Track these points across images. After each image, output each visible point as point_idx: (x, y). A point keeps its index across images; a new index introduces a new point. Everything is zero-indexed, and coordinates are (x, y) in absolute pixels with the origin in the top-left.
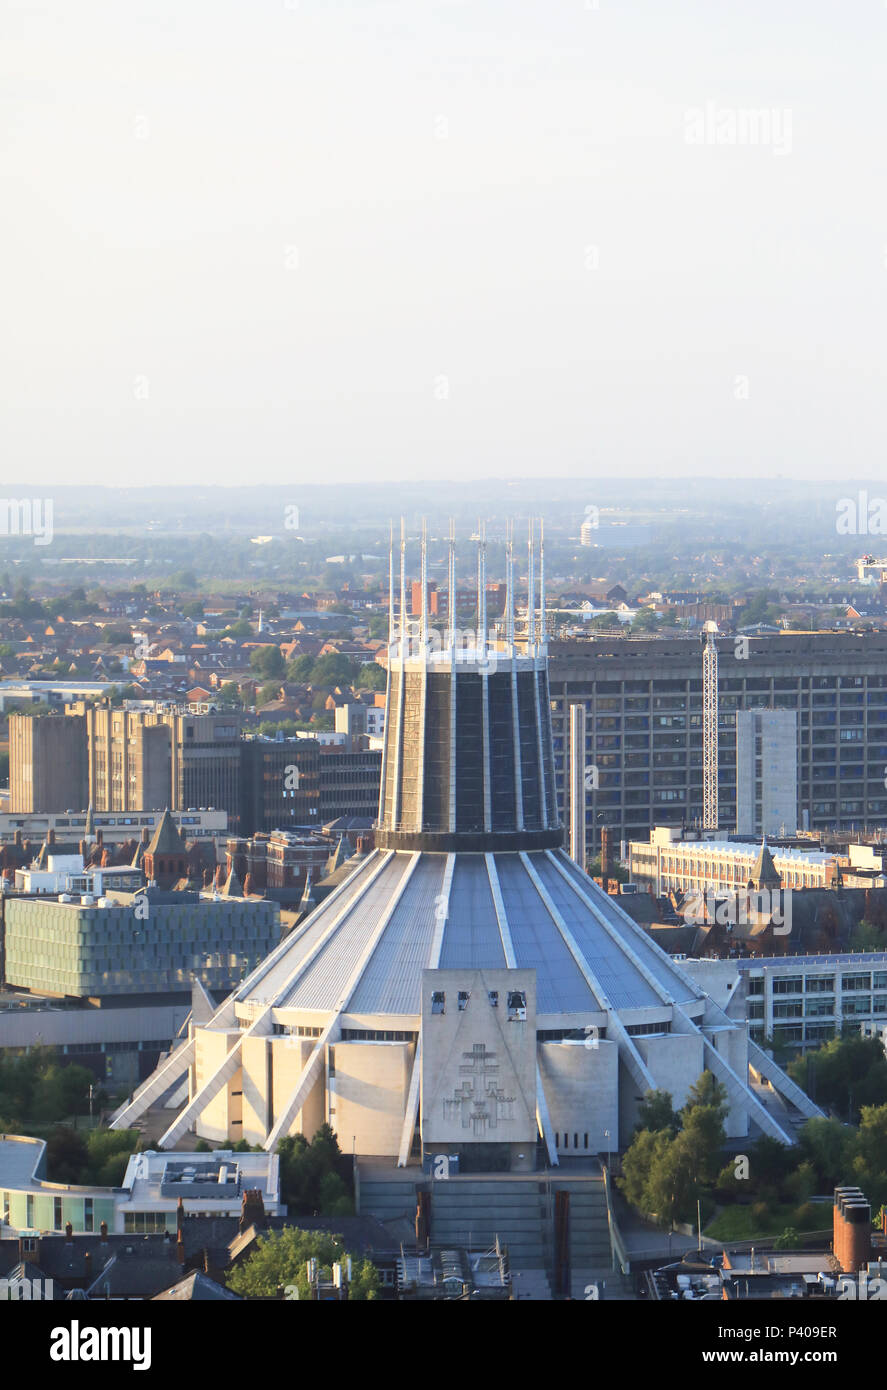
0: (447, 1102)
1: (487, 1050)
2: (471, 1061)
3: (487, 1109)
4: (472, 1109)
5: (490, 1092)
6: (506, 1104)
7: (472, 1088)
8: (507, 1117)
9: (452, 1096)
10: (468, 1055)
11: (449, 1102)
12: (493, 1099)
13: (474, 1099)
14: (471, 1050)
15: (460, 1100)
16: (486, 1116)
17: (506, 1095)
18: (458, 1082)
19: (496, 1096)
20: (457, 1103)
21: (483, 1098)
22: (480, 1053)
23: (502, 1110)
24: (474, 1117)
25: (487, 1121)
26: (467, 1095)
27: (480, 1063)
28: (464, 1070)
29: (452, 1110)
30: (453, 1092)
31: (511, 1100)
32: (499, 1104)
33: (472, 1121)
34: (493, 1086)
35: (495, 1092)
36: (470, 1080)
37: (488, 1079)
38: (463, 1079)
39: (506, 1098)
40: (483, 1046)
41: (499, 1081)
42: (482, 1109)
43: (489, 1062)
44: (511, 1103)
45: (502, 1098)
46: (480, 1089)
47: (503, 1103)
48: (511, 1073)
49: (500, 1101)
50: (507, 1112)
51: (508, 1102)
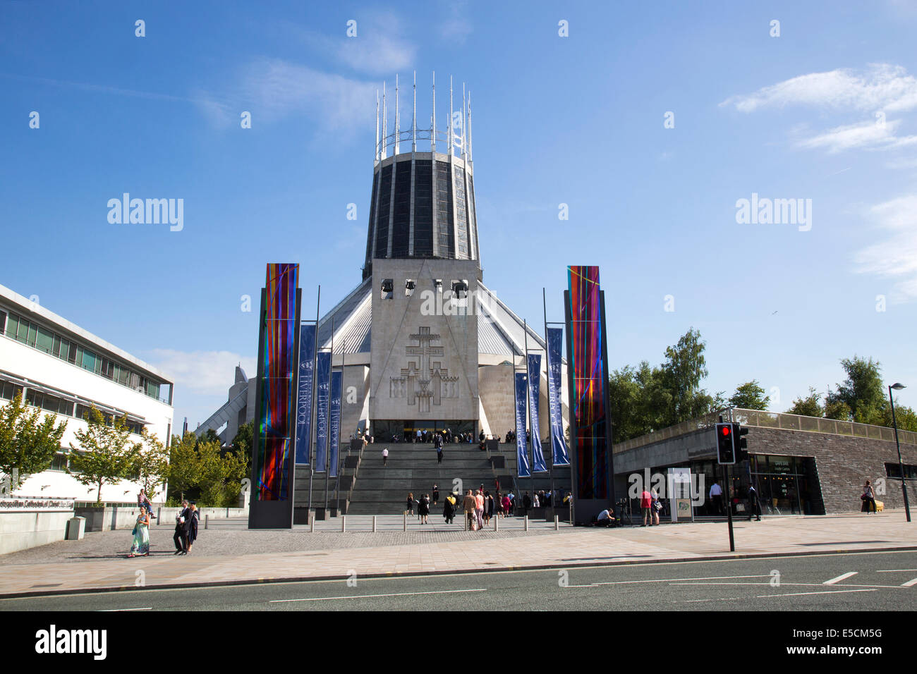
0: (393, 380)
1: (433, 332)
2: (417, 343)
3: (430, 387)
4: (417, 388)
5: (435, 371)
6: (449, 383)
7: (417, 367)
8: (449, 394)
9: (399, 375)
10: (413, 337)
11: (395, 381)
12: (437, 379)
13: (419, 378)
14: (416, 332)
15: (406, 379)
17: (450, 374)
18: (404, 361)
19: (439, 375)
20: (403, 381)
21: (427, 378)
22: (425, 335)
23: (446, 388)
24: (419, 395)
25: (431, 399)
26: (412, 374)
27: (425, 344)
28: (411, 350)
29: (398, 387)
30: (400, 371)
31: (454, 379)
32: (442, 383)
33: (417, 399)
34: (438, 366)
35: (439, 371)
36: (416, 359)
37: (433, 359)
38: (410, 359)
39: (450, 378)
40: (428, 328)
41: (444, 361)
42: (427, 387)
43: (434, 343)
44: (454, 382)
45: (446, 378)
46: (426, 368)
47: (447, 382)
48: (454, 354)
49: (444, 381)
50: (450, 391)
51: (452, 381)
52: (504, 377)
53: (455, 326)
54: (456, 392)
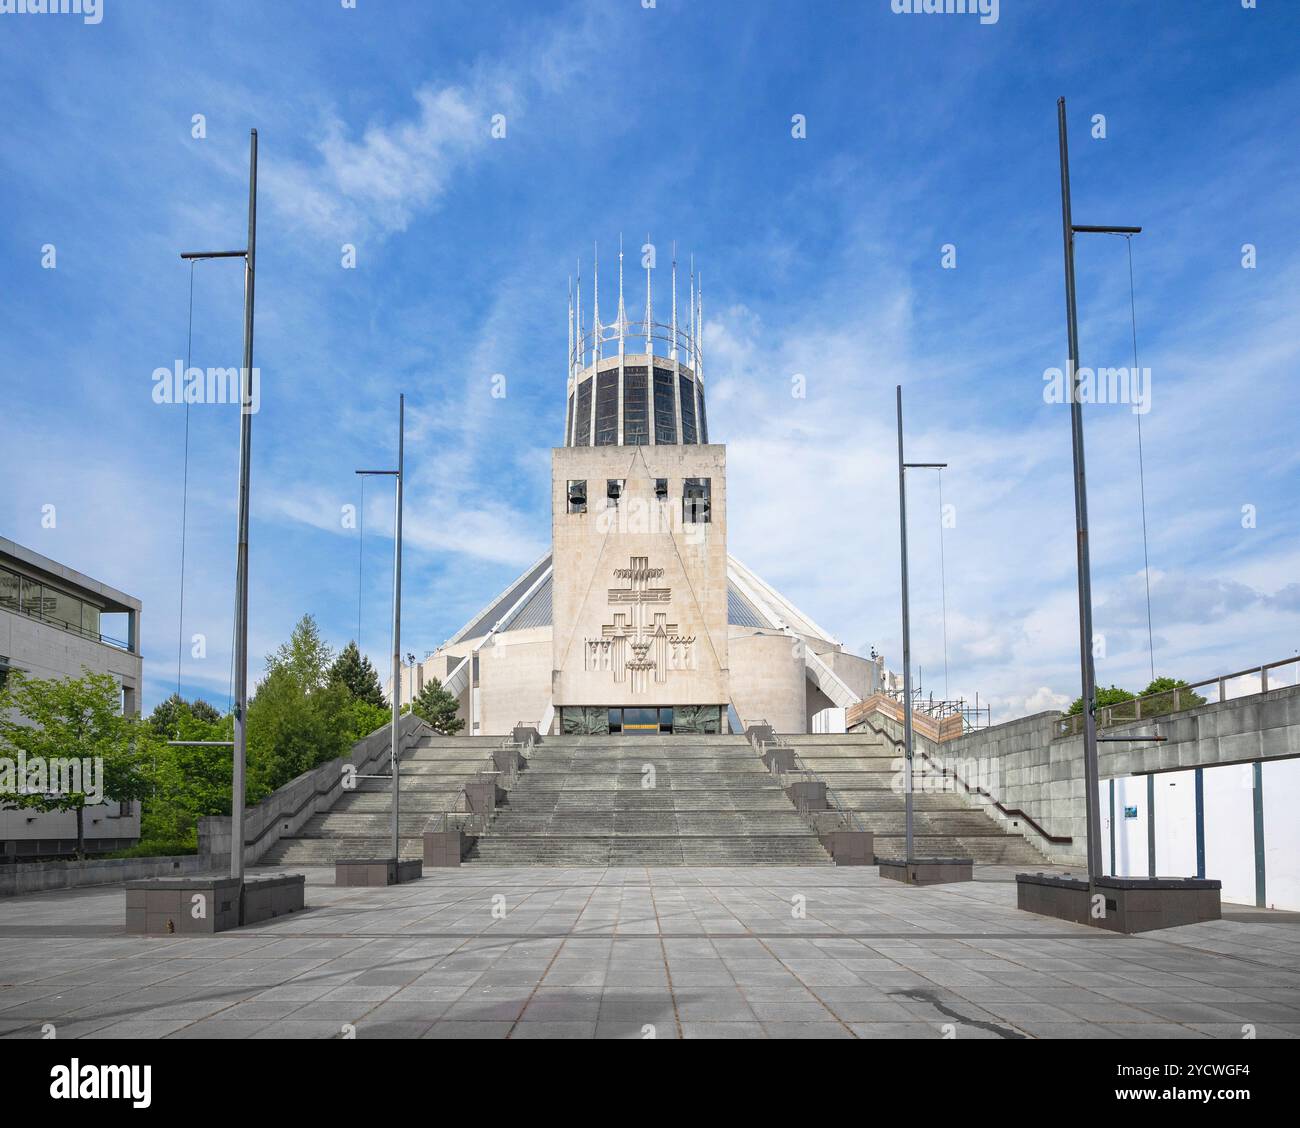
0: (591, 643)
1: (651, 566)
2: (626, 583)
3: (652, 656)
4: (630, 656)
5: (656, 628)
6: (681, 646)
7: (628, 622)
8: (683, 667)
9: (596, 634)
10: (623, 574)
11: (593, 644)
12: (662, 641)
13: (631, 640)
14: (627, 566)
15: (610, 639)
16: (650, 666)
17: (681, 632)
18: (606, 613)
19: (665, 635)
20: (605, 645)
21: (644, 641)
22: (640, 570)
23: (674, 656)
24: (632, 667)
25: (652, 672)
26: (620, 633)
27: (640, 586)
28: (615, 595)
29: (597, 656)
30: (600, 630)
31: (689, 641)
32: (671, 648)
33: (629, 672)
34: (660, 621)
35: (664, 628)
36: (625, 609)
37: (654, 610)
38: (616, 609)
39: (681, 638)
40: (646, 560)
41: (672, 612)
42: (644, 654)
43: (655, 583)
44: (688, 645)
45: (675, 638)
46: (641, 624)
47: (676, 645)
48: (688, 600)
49: (672, 643)
50: (682, 659)
51: (684, 643)
53: (689, 555)
54: (691, 661)
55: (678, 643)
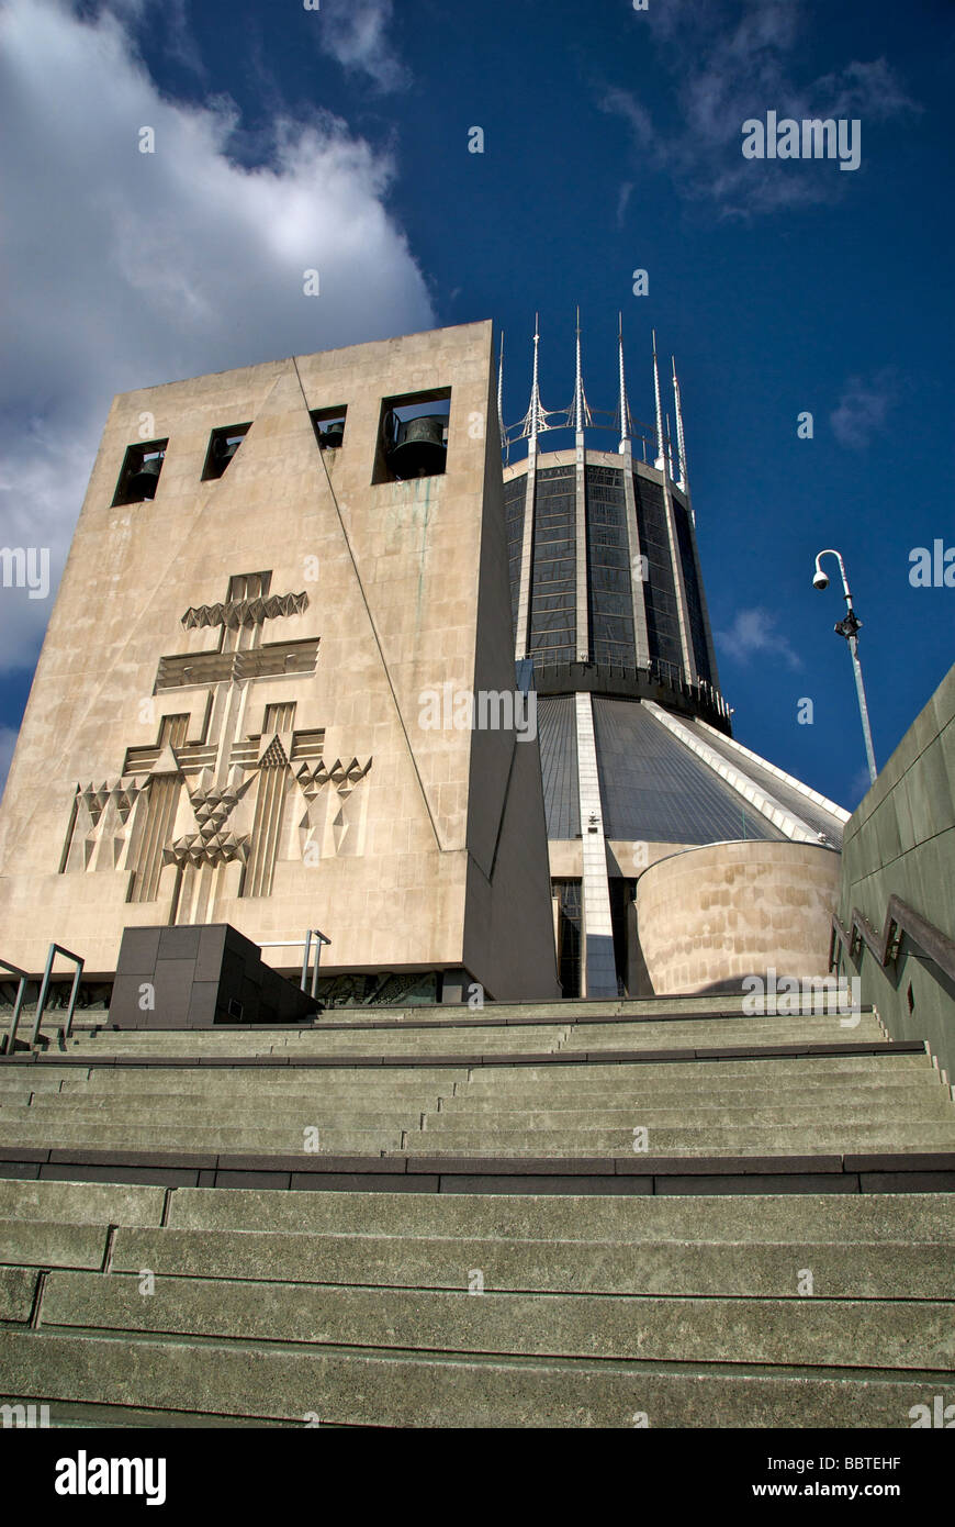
1: (278, 588)
2: (208, 638)
4: (183, 827)
5: (267, 746)
6: (324, 791)
7: (196, 736)
9: (109, 773)
10: (199, 617)
11: (96, 801)
12: (276, 777)
13: (195, 783)
14: (216, 595)
15: (140, 783)
16: (232, 850)
17: (332, 751)
18: (144, 717)
20: (125, 800)
21: (228, 782)
22: (248, 603)
23: (306, 819)
24: (184, 856)
25: (234, 867)
26: (165, 763)
27: (242, 639)
28: (178, 671)
29: (99, 830)
30: (120, 760)
31: (353, 773)
32: (296, 798)
33: (171, 872)
34: (279, 723)
35: (287, 742)
36: (191, 701)
37: (265, 696)
38: (172, 702)
39: (330, 767)
40: (264, 578)
41: (312, 696)
42: (223, 818)
43: (279, 630)
44: (350, 786)
45: (313, 766)
46: (229, 734)
47: (316, 789)
48: (362, 661)
49: (306, 782)
50: (328, 829)
51: (340, 779)
52: (724, 886)
54: (352, 832)
55: (324, 780)
